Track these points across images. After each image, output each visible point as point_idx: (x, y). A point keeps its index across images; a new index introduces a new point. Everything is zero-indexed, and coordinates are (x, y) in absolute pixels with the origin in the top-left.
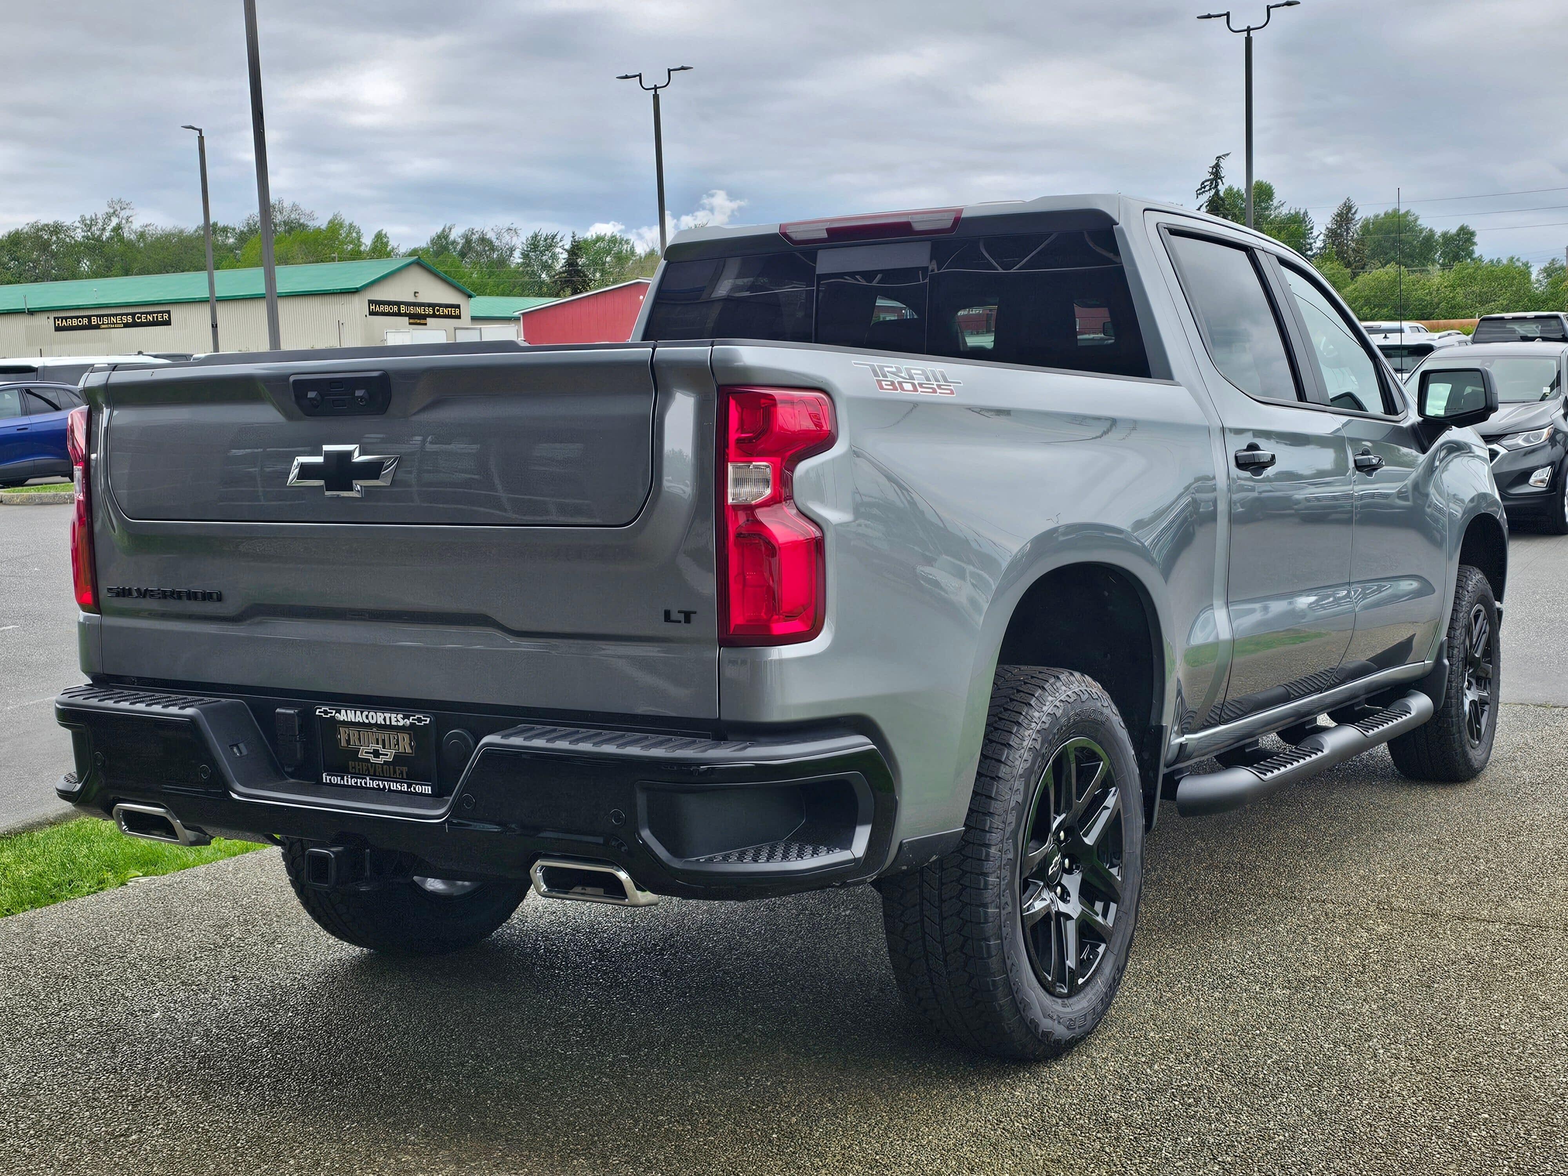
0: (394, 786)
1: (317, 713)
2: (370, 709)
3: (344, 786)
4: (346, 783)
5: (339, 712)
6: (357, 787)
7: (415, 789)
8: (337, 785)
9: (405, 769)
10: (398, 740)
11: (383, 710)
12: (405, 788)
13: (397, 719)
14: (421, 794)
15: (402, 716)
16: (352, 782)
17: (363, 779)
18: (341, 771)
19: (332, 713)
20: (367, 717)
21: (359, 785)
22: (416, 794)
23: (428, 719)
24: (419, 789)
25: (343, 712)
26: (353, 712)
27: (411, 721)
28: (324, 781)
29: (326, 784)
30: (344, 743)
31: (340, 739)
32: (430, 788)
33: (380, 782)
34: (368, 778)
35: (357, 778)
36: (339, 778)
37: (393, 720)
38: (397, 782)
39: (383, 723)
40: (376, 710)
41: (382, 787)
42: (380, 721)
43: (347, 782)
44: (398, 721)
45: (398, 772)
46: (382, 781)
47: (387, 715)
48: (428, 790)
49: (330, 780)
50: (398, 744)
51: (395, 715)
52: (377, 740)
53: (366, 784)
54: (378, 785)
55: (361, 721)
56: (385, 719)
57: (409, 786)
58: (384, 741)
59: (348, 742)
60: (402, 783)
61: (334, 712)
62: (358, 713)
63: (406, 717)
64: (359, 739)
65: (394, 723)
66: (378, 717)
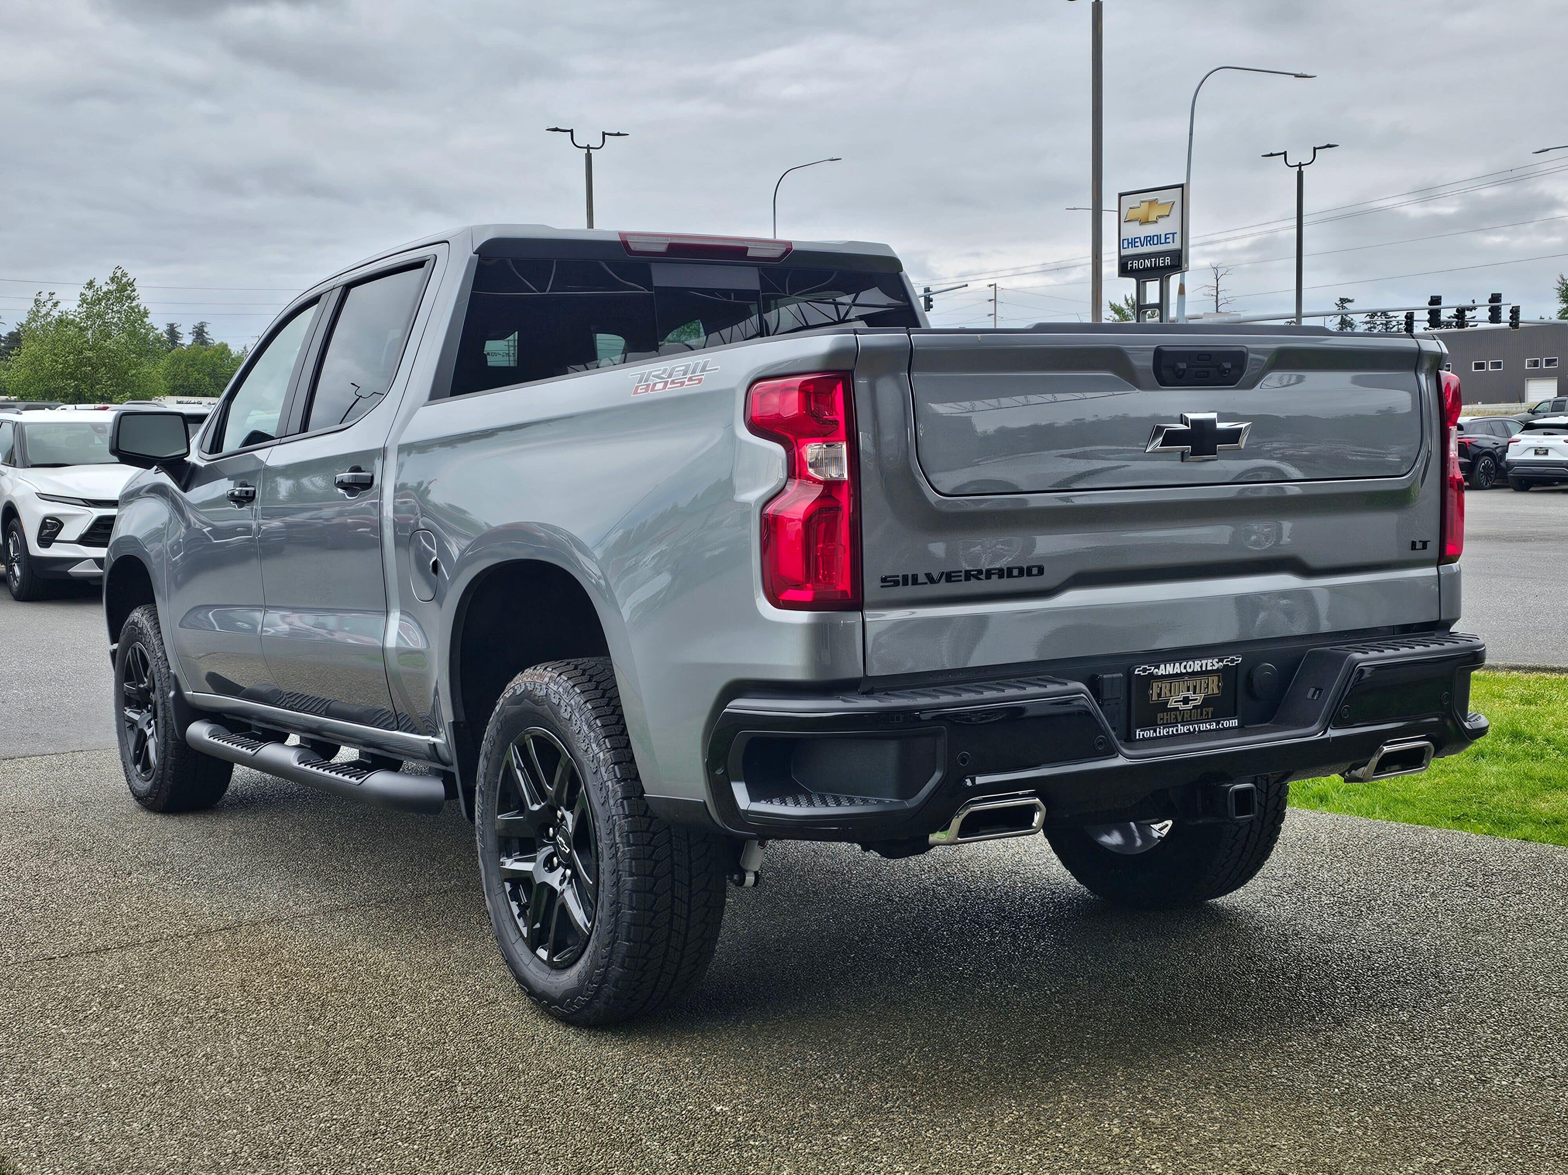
0: (1203, 727)
1: (1136, 673)
2: (1187, 659)
3: (1157, 738)
4: (1158, 735)
5: (1158, 667)
6: (1169, 736)
7: (1223, 725)
8: (1150, 739)
9: (1211, 709)
10: (1208, 684)
11: (1200, 658)
12: (1214, 726)
13: (1213, 664)
14: (1229, 728)
15: (1217, 660)
16: (1164, 732)
17: (1173, 727)
18: (1152, 724)
19: (1150, 669)
20: (1185, 667)
21: (1170, 733)
22: (1225, 729)
23: (1240, 659)
24: (1227, 724)
25: (1162, 666)
26: (1172, 665)
27: (1224, 663)
28: (1137, 737)
29: (1140, 740)
30: (1155, 697)
31: (1152, 694)
32: (1236, 721)
33: (1191, 726)
34: (1179, 725)
35: (1168, 728)
36: (1152, 731)
37: (1209, 664)
38: (1206, 723)
39: (1199, 670)
40: (1194, 659)
41: (1192, 730)
42: (1197, 668)
43: (1160, 733)
44: (1213, 665)
45: (1204, 713)
46: (1192, 724)
47: (1204, 662)
48: (1234, 723)
49: (1143, 735)
50: (1208, 687)
51: (1211, 661)
52: (1188, 687)
53: (1177, 731)
54: (1189, 730)
55: (1179, 672)
56: (1201, 667)
57: (1218, 723)
58: (1195, 687)
59: (1159, 695)
60: (1210, 722)
61: (1153, 668)
62: (1177, 665)
63: (1221, 660)
64: (1170, 691)
65: (1209, 668)
66: (1196, 666)
